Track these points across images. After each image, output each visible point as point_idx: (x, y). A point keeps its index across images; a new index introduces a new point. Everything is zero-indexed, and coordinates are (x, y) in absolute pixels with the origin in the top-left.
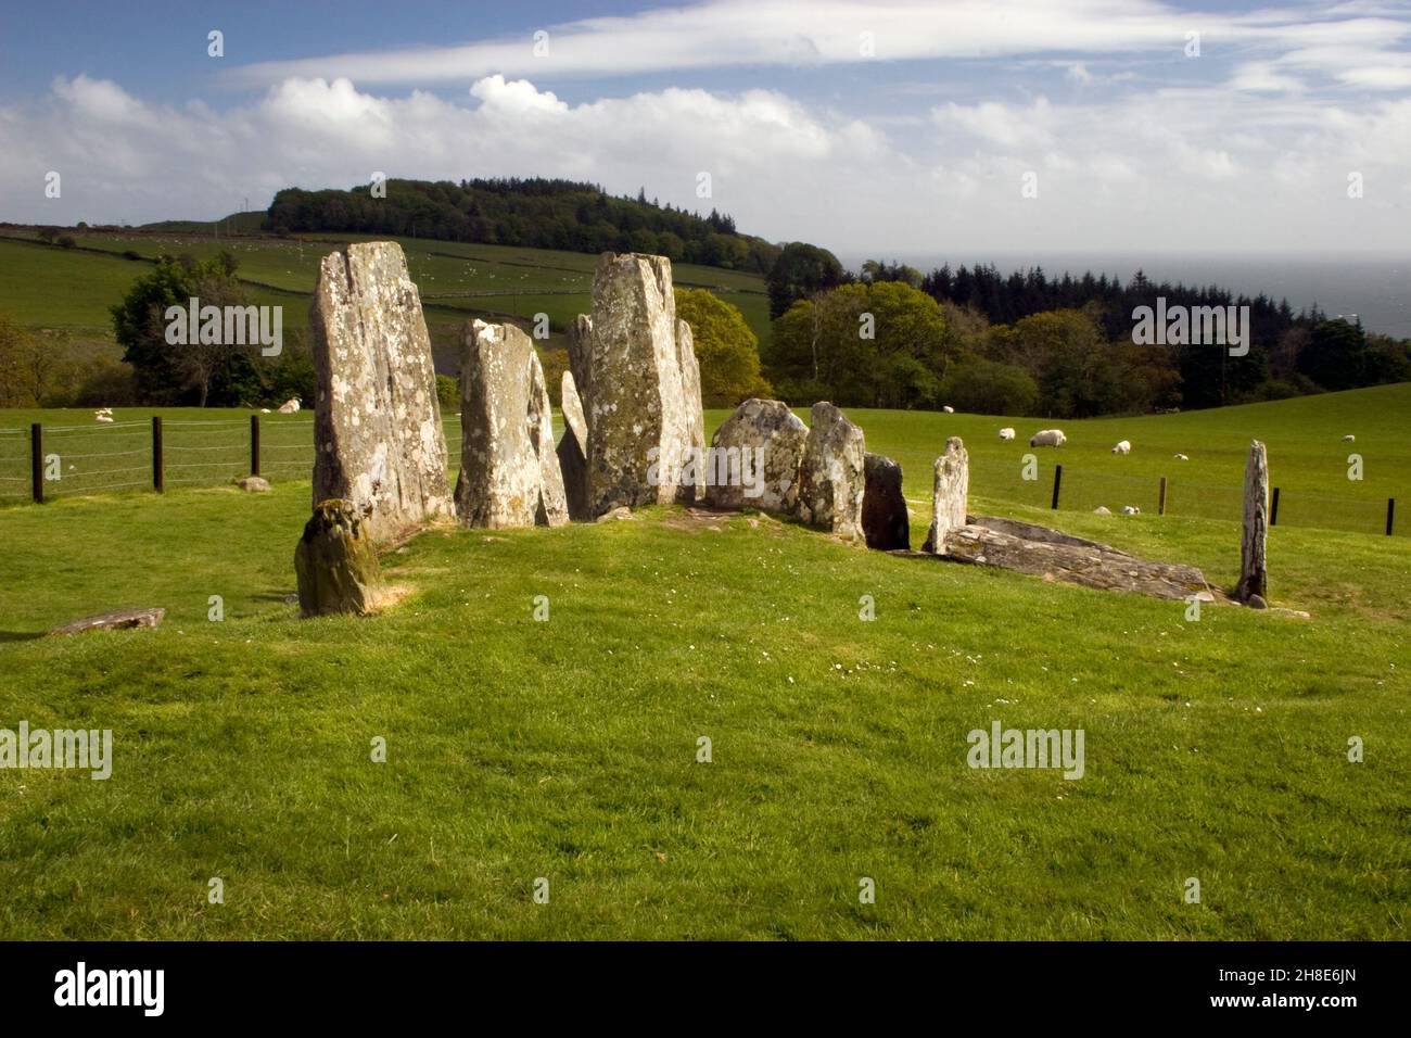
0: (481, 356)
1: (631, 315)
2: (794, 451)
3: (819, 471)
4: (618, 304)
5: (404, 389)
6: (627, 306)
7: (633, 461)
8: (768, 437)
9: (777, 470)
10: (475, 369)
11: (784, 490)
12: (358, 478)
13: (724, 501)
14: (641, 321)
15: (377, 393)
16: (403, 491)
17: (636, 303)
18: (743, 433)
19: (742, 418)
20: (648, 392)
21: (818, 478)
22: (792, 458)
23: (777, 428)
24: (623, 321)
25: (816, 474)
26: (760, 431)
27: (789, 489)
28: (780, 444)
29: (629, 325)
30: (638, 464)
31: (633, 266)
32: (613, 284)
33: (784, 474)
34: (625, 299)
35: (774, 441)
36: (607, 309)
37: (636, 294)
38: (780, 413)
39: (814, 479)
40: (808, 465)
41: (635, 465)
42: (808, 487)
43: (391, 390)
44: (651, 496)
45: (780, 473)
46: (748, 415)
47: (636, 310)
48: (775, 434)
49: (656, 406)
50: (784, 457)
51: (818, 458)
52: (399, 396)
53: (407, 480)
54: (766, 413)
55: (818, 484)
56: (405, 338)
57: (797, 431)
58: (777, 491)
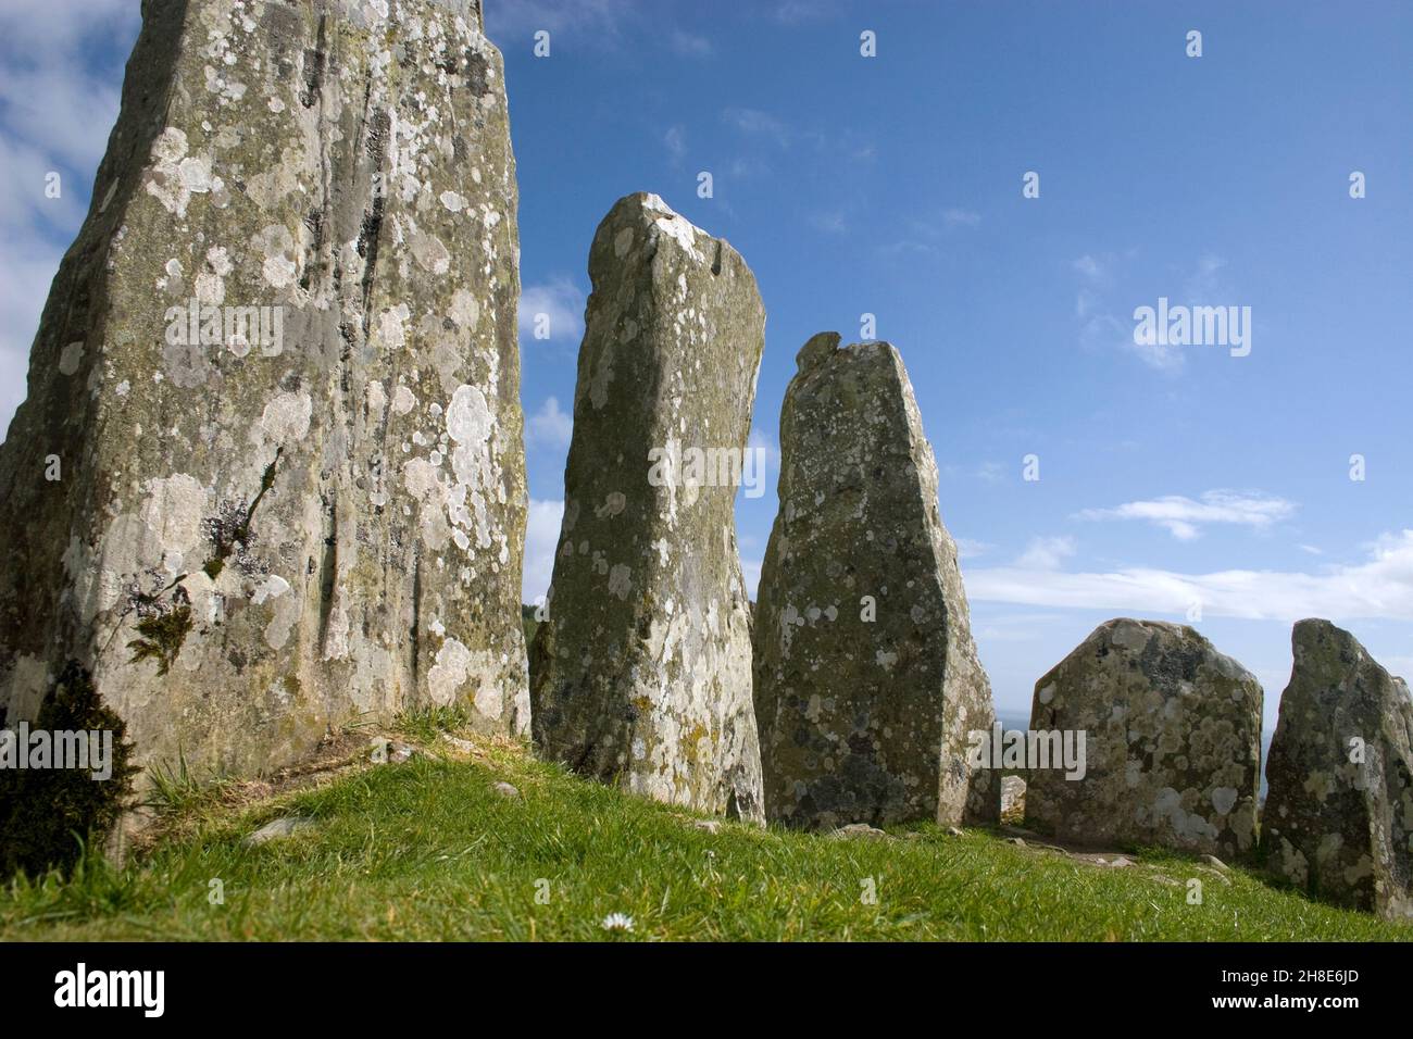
0: (659, 280)
1: (873, 439)
2: (1238, 725)
3: (1324, 767)
4: (845, 420)
5: (414, 265)
6: (865, 424)
7: (875, 724)
8: (1174, 693)
9: (1200, 763)
10: (633, 314)
11: (1223, 811)
12: (156, 484)
13: (1076, 829)
14: (894, 450)
15: (317, 246)
16: (342, 590)
17: (882, 419)
18: (1112, 683)
19: (1105, 652)
20: (910, 584)
21: (1320, 785)
22: (1235, 741)
23: (1188, 677)
24: (854, 450)
25: (1316, 776)
26: (1153, 681)
27: (1234, 810)
28: (1202, 709)
29: (868, 458)
30: (888, 733)
31: (878, 353)
32: (837, 383)
33: (1219, 773)
34: (862, 413)
35: (1186, 701)
36: (823, 427)
37: (885, 403)
38: (1190, 646)
39: (1308, 786)
40: (1293, 754)
41: (879, 733)
42: (1292, 806)
43: (370, 253)
44: (921, 804)
45: (1211, 772)
46: (1119, 648)
47: (882, 431)
48: (1186, 689)
49: (931, 612)
50: (1218, 737)
51: (1321, 738)
52: (393, 277)
53: (368, 552)
54: (1160, 644)
55: (1322, 797)
56: (447, 146)
57: (1239, 683)
58: (1206, 811)
